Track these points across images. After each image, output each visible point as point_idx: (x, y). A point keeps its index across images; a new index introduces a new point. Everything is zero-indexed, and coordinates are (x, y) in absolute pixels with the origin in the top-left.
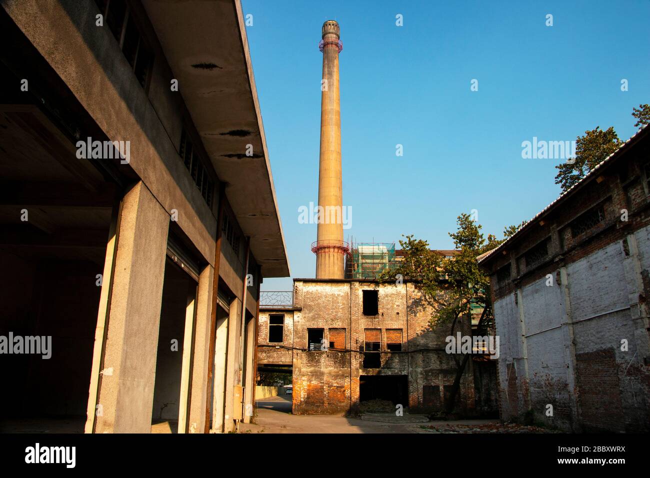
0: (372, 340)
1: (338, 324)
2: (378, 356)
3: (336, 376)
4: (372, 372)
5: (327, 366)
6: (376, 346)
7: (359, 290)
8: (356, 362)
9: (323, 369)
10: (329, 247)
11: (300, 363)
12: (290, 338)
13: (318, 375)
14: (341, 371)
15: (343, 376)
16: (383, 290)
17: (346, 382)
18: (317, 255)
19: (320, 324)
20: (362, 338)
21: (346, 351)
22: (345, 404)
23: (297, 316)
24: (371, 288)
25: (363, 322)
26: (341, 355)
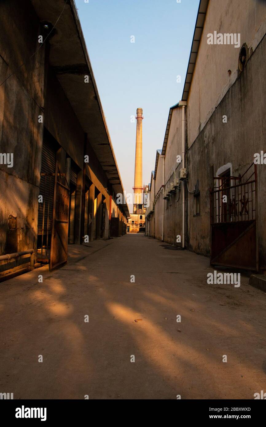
0: (141, 223)
1: (136, 220)
2: (142, 225)
3: (136, 228)
4: (141, 227)
5: (134, 226)
6: (142, 224)
7: (140, 215)
8: (139, 226)
9: (134, 227)
10: (138, 188)
11: (131, 226)
12: (129, 222)
13: (133, 227)
14: (136, 227)
15: (137, 228)
16: (143, 215)
17: (137, 229)
18: (134, 190)
19: (134, 220)
20: (140, 222)
21: (137, 224)
22: (137, 232)
23: (130, 219)
24: (141, 215)
25: (140, 220)
26: (137, 225)
